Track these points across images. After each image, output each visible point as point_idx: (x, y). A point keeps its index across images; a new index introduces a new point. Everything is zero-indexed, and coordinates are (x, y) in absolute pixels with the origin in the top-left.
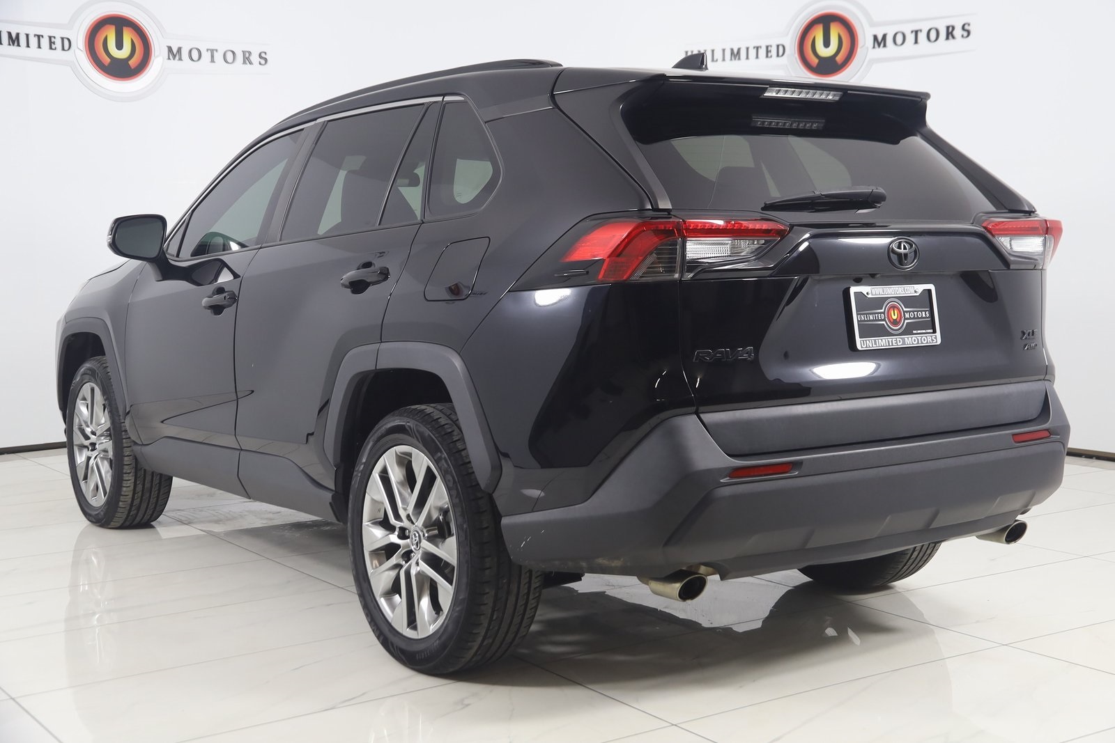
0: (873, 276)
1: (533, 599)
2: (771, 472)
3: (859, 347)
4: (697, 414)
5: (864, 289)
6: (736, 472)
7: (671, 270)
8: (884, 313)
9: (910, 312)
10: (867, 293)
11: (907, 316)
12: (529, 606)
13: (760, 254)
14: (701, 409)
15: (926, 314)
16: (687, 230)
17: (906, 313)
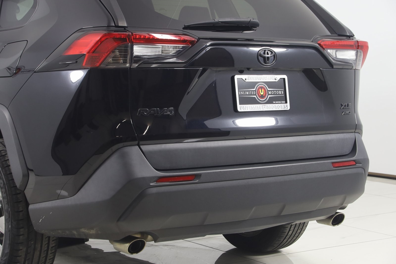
0: (248, 69)
1: (51, 254)
2: (182, 180)
3: (239, 110)
4: (139, 145)
5: (243, 77)
6: (161, 179)
7: (125, 62)
8: (255, 91)
9: (271, 91)
10: (245, 79)
11: (270, 93)
12: (48, 258)
13: (178, 54)
14: (141, 142)
15: (281, 92)
16: (135, 39)
17: (269, 92)
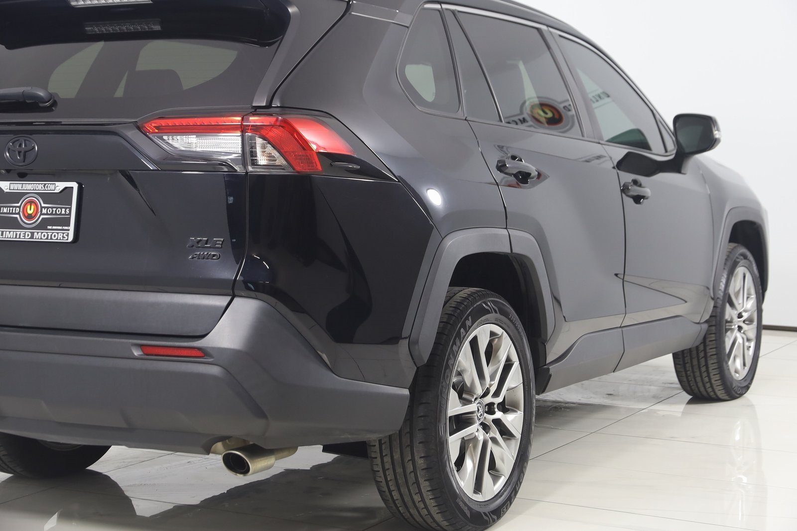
8: (19, 207)
9: (48, 208)
10: (6, 188)
11: (44, 211)
15: (65, 211)
17: (43, 209)
